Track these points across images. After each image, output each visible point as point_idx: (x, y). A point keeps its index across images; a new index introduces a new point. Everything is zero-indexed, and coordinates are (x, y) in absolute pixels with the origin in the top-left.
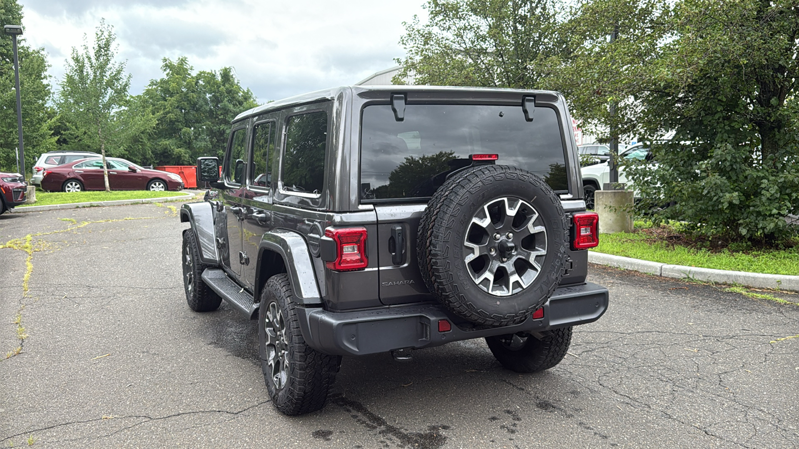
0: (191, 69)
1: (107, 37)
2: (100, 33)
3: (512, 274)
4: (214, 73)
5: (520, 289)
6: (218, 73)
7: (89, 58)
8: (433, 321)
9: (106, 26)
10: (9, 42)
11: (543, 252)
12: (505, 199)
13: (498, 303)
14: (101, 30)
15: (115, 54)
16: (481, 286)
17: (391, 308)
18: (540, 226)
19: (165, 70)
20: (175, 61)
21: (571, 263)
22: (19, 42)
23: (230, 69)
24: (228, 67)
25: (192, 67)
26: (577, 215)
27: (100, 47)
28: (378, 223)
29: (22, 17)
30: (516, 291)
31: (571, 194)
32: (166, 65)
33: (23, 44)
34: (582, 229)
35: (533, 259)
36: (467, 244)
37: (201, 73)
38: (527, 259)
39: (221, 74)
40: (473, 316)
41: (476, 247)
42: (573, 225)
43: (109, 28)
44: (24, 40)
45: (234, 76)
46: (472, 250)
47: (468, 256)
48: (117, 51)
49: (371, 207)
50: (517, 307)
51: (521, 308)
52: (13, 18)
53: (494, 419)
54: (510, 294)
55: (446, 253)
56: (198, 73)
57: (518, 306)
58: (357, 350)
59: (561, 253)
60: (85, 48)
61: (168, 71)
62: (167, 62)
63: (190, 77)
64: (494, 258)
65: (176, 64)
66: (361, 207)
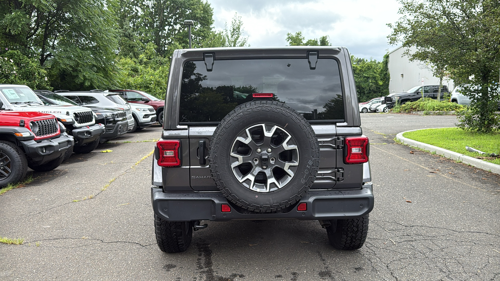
0: (303, 39)
1: (239, 24)
2: (234, 22)
3: (270, 177)
4: (316, 40)
5: (276, 189)
6: (319, 41)
7: (228, 37)
8: (218, 204)
9: (237, 17)
10: (205, 29)
11: (296, 164)
12: (263, 125)
13: (257, 196)
14: (235, 20)
15: (242, 33)
16: (244, 184)
17: (200, 193)
18: (294, 145)
19: (288, 41)
20: (294, 35)
21: (343, 173)
22: (211, 29)
23: (326, 37)
24: (325, 36)
25: (304, 37)
26: (349, 138)
27: (234, 30)
28: (189, 137)
29: (213, 15)
30: (272, 190)
31: (347, 122)
32: (289, 38)
33: (213, 30)
34: (353, 148)
35: (287, 168)
36: (232, 154)
37: (309, 41)
38: (282, 168)
39: (320, 40)
40: (237, 204)
41: (240, 157)
42: (344, 145)
43: (239, 18)
44: (214, 27)
45: (328, 42)
46: (237, 159)
47: (234, 163)
48: (243, 31)
49: (186, 127)
50: (271, 201)
51: (275, 201)
52: (208, 16)
53: (279, 276)
54: (268, 191)
55: (215, 160)
56: (307, 41)
57: (273, 201)
58: (168, 217)
59: (309, 165)
60: (226, 31)
61: (290, 41)
62: (290, 36)
63: (302, 44)
64: (256, 166)
65: (294, 37)
66: (178, 127)
